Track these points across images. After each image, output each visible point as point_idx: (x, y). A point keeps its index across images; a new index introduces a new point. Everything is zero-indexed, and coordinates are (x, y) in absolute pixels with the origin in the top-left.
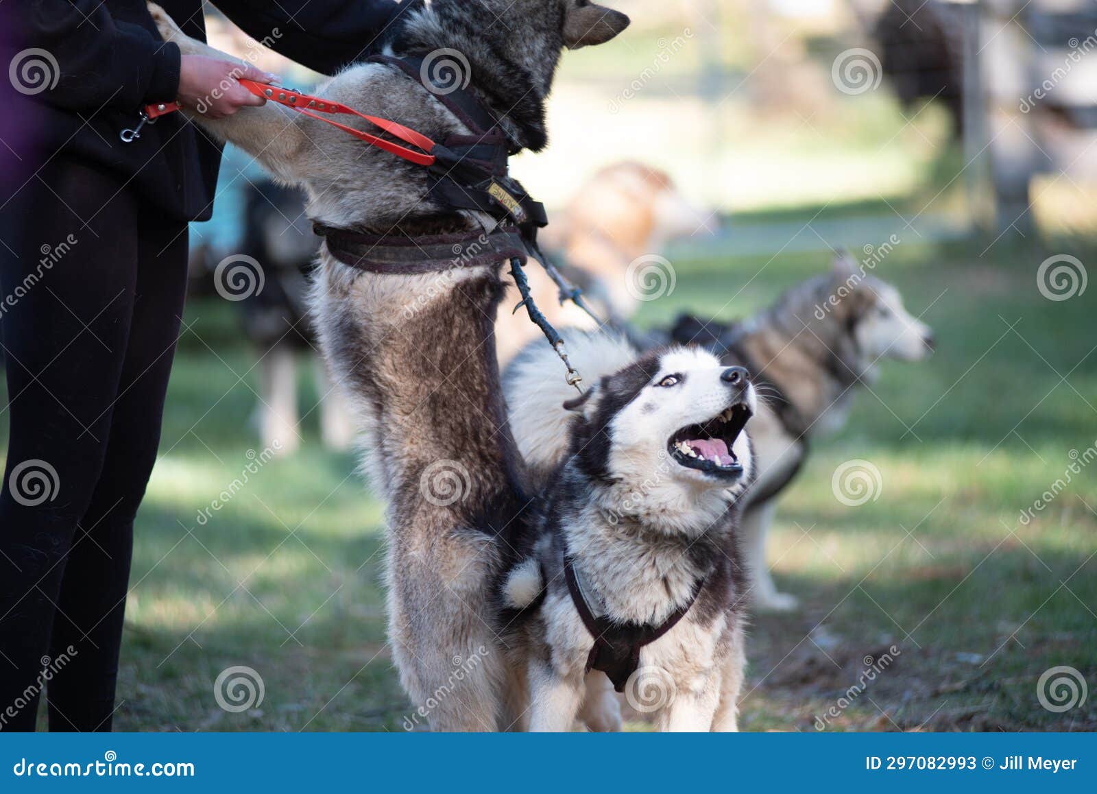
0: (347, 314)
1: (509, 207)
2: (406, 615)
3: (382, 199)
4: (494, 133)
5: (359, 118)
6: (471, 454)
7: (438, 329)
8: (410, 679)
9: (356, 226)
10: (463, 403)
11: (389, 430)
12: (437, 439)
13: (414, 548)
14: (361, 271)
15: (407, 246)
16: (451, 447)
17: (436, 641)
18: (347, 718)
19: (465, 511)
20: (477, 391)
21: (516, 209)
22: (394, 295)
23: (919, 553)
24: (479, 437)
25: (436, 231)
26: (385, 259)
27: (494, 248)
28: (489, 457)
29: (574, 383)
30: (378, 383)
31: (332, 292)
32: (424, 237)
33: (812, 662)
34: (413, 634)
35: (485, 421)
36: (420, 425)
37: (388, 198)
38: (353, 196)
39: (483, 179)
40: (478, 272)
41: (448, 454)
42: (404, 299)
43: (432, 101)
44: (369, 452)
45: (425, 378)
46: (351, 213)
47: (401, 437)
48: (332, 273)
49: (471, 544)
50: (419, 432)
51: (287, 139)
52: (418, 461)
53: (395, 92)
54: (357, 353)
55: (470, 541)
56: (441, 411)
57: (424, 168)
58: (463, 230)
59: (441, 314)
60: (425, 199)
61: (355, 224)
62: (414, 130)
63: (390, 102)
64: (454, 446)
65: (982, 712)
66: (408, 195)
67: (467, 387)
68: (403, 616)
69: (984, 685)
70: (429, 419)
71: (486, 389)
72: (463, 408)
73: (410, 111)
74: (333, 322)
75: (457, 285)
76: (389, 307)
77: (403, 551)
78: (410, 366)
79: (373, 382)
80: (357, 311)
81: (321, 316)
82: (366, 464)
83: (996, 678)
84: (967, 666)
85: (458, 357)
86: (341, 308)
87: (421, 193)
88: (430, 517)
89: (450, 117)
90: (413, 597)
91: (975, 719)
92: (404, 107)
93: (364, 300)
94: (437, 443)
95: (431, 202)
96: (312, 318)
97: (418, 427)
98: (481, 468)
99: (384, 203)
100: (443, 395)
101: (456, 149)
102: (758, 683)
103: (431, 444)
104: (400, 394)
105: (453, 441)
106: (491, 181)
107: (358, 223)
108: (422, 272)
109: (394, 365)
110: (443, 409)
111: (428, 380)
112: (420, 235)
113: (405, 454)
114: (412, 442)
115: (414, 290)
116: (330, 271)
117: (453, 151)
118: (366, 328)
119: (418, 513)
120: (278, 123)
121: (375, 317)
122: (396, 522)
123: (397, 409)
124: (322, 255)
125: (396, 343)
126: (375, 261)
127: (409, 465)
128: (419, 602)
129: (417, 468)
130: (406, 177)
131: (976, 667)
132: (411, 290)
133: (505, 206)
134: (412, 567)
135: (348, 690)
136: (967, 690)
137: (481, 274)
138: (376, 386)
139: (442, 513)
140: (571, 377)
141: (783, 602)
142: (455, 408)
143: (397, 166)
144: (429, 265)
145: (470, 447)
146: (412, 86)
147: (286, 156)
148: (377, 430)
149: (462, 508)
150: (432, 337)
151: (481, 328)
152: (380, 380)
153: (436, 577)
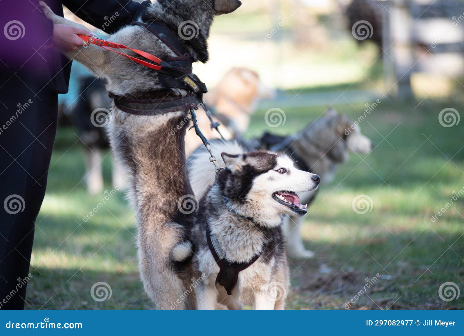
0: (123, 132)
1: (192, 86)
2: (146, 259)
3: (139, 83)
4: (186, 56)
5: (130, 50)
6: (173, 191)
7: (161, 139)
8: (148, 287)
9: (127, 95)
10: (170, 170)
11: (138, 181)
12: (159, 185)
13: (148, 230)
14: (129, 114)
15: (148, 103)
16: (164, 188)
17: (159, 270)
18: (123, 305)
19: (170, 215)
20: (176, 165)
21: (195, 87)
22: (143, 124)
23: (365, 233)
24: (176, 184)
25: (161, 97)
26: (140, 109)
27: (185, 104)
28: (180, 193)
29: (213, 161)
30: (135, 161)
31: (116, 123)
32: (156, 99)
33: (320, 279)
34: (149, 267)
35: (179, 178)
36: (152, 179)
37: (141, 83)
38: (126, 82)
39: (181, 75)
40: (178, 114)
41: (163, 191)
42: (147, 126)
43: (160, 43)
44: (130, 190)
45: (154, 159)
46: (125, 89)
47: (143, 184)
48: (116, 115)
49: (173, 229)
50: (151, 182)
51: (100, 59)
52: (150, 194)
53: (144, 39)
54: (127, 148)
55: (173, 227)
56: (161, 173)
57: (157, 71)
58: (172, 96)
59: (162, 132)
60: (156, 84)
61: (127, 94)
62: (153, 55)
63: (142, 43)
64: (166, 188)
65: (391, 300)
66: (150, 82)
67: (172, 163)
68: (144, 260)
69: (392, 288)
70: (156, 177)
71: (180, 165)
72: (170, 172)
73: (151, 47)
74: (117, 135)
75: (170, 120)
76: (141, 129)
77: (144, 232)
78: (149, 154)
79: (132, 160)
80: (127, 131)
81: (111, 132)
82: (128, 195)
83: (397, 285)
84: (385, 280)
85: (169, 150)
86: (120, 129)
87: (155, 81)
88: (155, 217)
89: (168, 49)
90: (148, 252)
91: (388, 303)
92: (148, 45)
93: (130, 126)
94: (159, 186)
95: (160, 85)
96: (107, 133)
97: (151, 180)
98: (177, 197)
99: (139, 85)
100: (162, 167)
101: (171, 62)
102: (297, 288)
103: (156, 187)
104: (144, 166)
105: (166, 186)
106: (185, 76)
107: (128, 93)
108: (155, 114)
109: (142, 153)
110: (161, 172)
111: (156, 160)
112: (154, 99)
113: (145, 191)
114: (148, 186)
115: (152, 122)
116: (115, 114)
117: (169, 64)
118: (131, 138)
119: (150, 216)
120: (96, 52)
121: (135, 133)
122: (141, 220)
123: (142, 172)
124: (112, 106)
125: (143, 144)
126: (135, 110)
127: (146, 196)
128: (151, 254)
129: (149, 197)
130: (149, 75)
131: (389, 281)
132: (151, 122)
133: (191, 86)
134: (148, 239)
135: (124, 293)
136: (385, 291)
137: (180, 114)
138: (134, 162)
139: (160, 216)
140: (212, 158)
141: (308, 254)
142: (167, 172)
143: (145, 70)
144: (158, 111)
145: (173, 188)
146: (151, 36)
147: (99, 65)
148: (133, 181)
149: (169, 213)
150: (158, 142)
151: (179, 138)
152: (136, 160)
153: (158, 243)
